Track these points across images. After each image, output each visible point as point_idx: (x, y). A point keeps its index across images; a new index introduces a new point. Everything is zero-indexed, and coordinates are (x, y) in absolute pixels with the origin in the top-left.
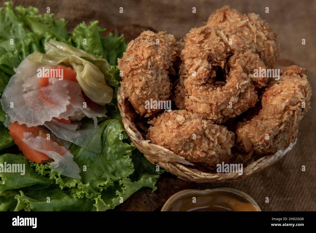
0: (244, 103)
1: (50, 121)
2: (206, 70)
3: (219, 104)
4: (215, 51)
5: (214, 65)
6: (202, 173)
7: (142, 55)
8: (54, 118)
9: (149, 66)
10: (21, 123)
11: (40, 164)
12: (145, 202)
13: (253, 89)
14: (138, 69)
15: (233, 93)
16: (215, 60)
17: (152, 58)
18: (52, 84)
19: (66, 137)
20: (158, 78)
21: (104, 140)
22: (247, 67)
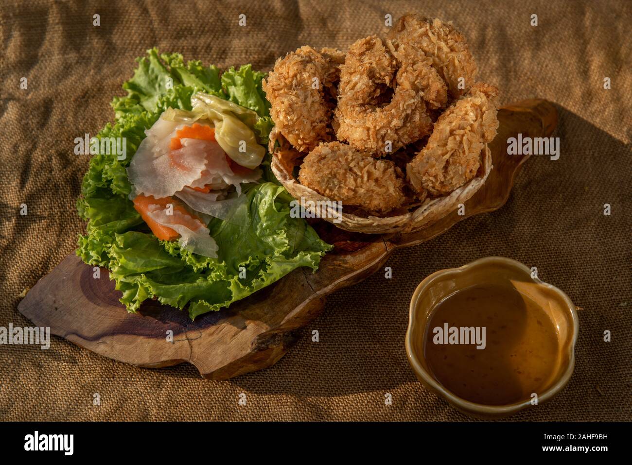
0: (411, 127)
1: (182, 191)
2: (364, 87)
3: (378, 128)
4: (377, 64)
5: (377, 81)
6: (356, 218)
7: (288, 73)
8: (186, 186)
9: (294, 86)
10: (147, 195)
11: (168, 242)
12: (303, 285)
13: (425, 110)
14: (281, 89)
15: (395, 114)
16: (378, 75)
17: (298, 76)
18: (184, 146)
19: (203, 209)
20: (306, 101)
21: (254, 212)
22: (416, 82)
